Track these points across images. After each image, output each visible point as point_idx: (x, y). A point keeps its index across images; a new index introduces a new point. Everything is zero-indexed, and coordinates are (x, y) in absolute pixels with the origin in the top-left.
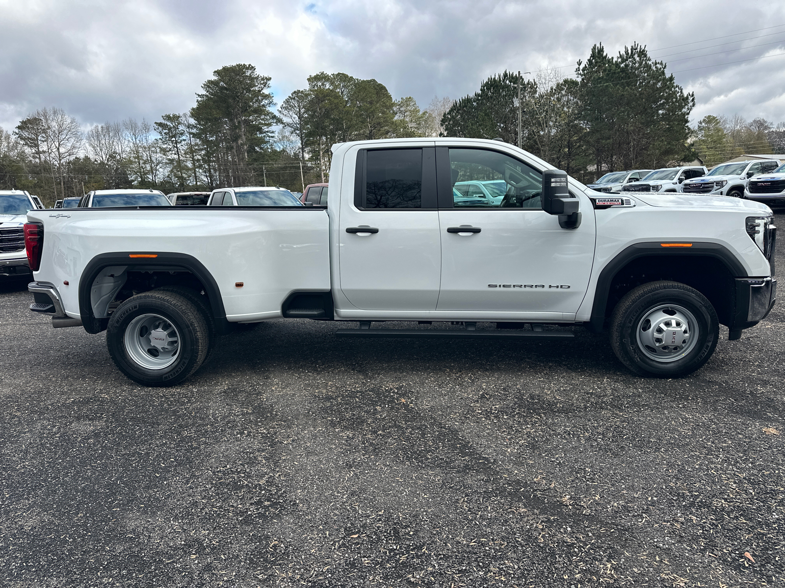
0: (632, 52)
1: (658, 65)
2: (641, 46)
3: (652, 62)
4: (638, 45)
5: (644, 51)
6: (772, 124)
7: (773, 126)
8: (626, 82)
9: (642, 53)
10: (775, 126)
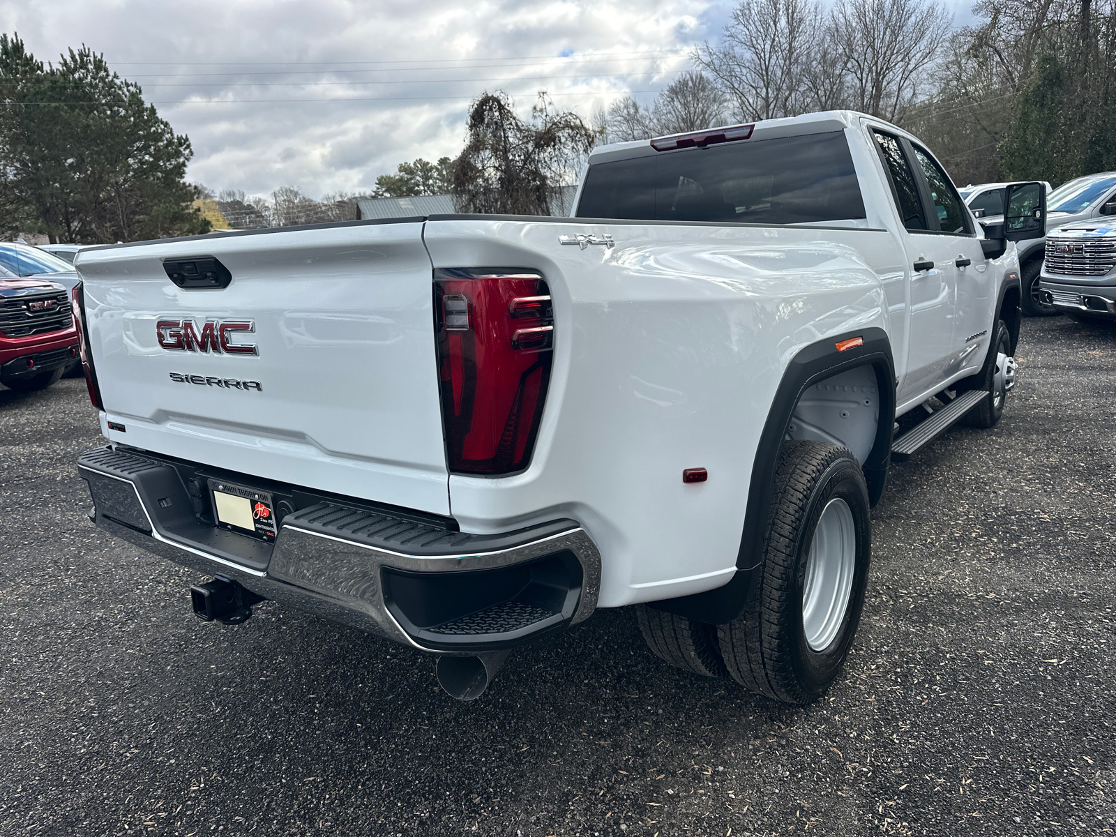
0: (82, 59)
1: (130, 88)
2: (94, 53)
3: (120, 80)
4: (89, 50)
5: (101, 61)
6: (213, 191)
7: (216, 195)
8: (88, 105)
9: (99, 65)
10: (217, 194)
